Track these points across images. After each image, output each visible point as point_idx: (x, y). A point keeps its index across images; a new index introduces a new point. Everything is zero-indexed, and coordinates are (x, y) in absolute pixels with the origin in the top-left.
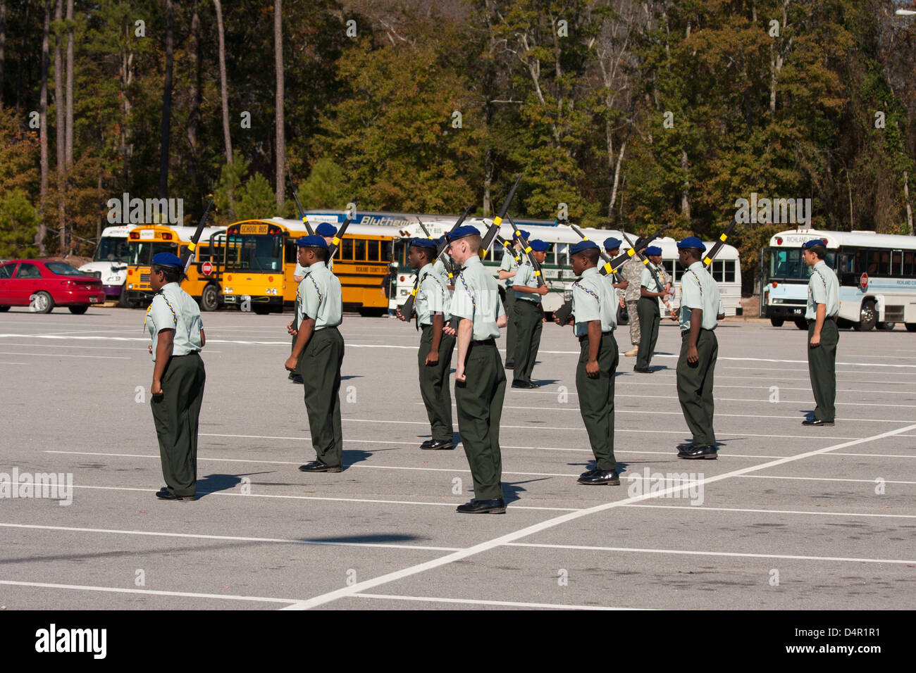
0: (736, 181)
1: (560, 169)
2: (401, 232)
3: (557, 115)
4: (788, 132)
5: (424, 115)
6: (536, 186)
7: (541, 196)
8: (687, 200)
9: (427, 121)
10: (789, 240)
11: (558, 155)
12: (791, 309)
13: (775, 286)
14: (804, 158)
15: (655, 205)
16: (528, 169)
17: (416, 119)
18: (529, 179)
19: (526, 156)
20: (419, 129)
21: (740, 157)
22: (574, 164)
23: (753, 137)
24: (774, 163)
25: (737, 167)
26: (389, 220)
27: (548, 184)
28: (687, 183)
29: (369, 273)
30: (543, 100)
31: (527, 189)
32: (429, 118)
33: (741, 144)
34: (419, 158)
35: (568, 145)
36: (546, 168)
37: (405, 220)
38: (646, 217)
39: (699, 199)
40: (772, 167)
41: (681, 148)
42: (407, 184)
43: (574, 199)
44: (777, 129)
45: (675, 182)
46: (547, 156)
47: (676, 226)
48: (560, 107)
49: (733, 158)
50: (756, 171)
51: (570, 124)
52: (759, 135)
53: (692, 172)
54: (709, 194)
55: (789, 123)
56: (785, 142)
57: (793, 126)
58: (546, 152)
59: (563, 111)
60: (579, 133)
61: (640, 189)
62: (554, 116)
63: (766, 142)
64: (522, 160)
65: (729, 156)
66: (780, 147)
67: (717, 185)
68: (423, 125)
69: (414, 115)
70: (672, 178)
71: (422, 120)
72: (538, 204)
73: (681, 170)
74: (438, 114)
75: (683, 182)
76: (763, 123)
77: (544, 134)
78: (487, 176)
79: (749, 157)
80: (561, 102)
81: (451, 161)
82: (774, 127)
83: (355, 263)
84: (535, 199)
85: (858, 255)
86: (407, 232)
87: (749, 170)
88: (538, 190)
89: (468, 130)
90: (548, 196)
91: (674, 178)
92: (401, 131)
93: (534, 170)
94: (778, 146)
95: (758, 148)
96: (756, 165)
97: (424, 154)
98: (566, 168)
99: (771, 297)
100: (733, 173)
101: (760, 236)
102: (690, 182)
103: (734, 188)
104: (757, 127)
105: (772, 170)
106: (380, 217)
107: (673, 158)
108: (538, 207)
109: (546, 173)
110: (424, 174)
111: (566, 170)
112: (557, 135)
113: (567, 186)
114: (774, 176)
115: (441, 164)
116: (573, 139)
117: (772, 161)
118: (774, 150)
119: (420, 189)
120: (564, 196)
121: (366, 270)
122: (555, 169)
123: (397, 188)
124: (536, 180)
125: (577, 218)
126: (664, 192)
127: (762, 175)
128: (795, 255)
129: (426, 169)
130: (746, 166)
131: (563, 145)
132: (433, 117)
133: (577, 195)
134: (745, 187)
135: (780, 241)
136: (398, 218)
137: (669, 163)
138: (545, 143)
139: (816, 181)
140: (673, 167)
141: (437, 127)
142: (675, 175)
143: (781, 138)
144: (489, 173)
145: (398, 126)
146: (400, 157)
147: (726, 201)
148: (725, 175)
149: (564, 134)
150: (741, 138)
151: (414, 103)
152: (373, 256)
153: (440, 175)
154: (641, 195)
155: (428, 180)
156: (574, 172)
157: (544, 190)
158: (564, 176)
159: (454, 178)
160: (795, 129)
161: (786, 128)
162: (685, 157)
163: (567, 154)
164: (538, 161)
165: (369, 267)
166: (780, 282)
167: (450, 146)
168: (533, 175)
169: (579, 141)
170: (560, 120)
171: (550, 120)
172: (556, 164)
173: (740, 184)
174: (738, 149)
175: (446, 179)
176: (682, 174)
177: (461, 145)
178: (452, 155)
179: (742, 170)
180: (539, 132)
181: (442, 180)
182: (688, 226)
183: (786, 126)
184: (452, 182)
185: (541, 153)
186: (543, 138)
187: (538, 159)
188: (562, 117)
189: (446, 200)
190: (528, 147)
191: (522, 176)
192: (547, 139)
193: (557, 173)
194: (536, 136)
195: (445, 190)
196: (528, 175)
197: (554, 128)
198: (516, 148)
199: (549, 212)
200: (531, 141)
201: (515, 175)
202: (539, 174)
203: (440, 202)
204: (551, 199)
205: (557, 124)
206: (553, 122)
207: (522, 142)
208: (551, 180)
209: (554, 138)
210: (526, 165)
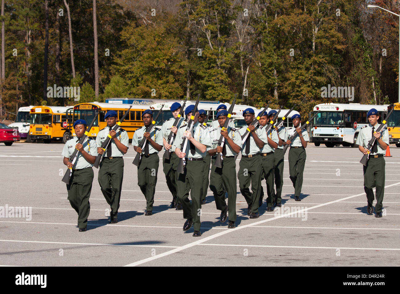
0: (298, 82)
1: (220, 78)
2: (151, 107)
3: (219, 55)
4: (321, 60)
5: (160, 55)
6: (210, 86)
7: (212, 90)
8: (277, 91)
9: (161, 58)
10: (322, 108)
11: (219, 72)
12: (323, 138)
13: (316, 128)
14: (328, 72)
15: (262, 94)
16: (206, 78)
17: (156, 57)
19: (205, 73)
20: (157, 62)
21: (300, 71)
22: (226, 76)
23: (305, 62)
25: (298, 76)
26: (145, 102)
27: (215, 85)
28: (276, 84)
29: (137, 126)
30: (212, 48)
31: (206, 87)
32: (162, 57)
33: (300, 66)
34: (158, 74)
35: (223, 68)
36: (214, 78)
37: (152, 102)
38: (259, 99)
39: (281, 91)
40: (314, 76)
41: (273, 68)
42: (153, 86)
43: (227, 92)
44: (316, 59)
45: (271, 83)
46: (214, 73)
47: (272, 103)
48: (220, 51)
49: (296, 72)
50: (307, 78)
51: (225, 58)
52: (308, 62)
53: (279, 79)
54: (286, 88)
55: (321, 56)
56: (320, 65)
58: (214, 71)
59: (221, 53)
60: (228, 63)
61: (255, 86)
62: (217, 55)
63: (311, 65)
64: (203, 75)
65: (295, 71)
66: (318, 67)
67: (290, 84)
68: (159, 60)
69: (155, 55)
70: (270, 81)
71: (159, 58)
73: (273, 78)
74: (166, 55)
75: (274, 83)
76: (310, 56)
77: (213, 63)
78: (188, 82)
79: (303, 72)
80: (220, 49)
81: (172, 76)
82: (314, 58)
83: (131, 122)
84: (209, 92)
85: (352, 114)
86: (153, 107)
87: (304, 77)
88: (210, 88)
89: (179, 62)
90: (215, 90)
91: (271, 81)
92: (150, 63)
94: (316, 66)
95: (307, 67)
96: (307, 75)
97: (160, 73)
98: (223, 78)
99: (314, 133)
100: (297, 78)
101: (309, 106)
102: (278, 83)
103: (297, 85)
104: (307, 58)
105: (314, 77)
106: (141, 101)
107: (270, 73)
108: (211, 95)
109: (214, 80)
110: (160, 82)
111: (223, 79)
112: (218, 63)
113: (223, 86)
114: (315, 80)
115: (168, 77)
116: (226, 65)
117: (314, 73)
118: (315, 68)
119: (158, 88)
120: (222, 90)
121: (135, 124)
122: (218, 78)
123: (148, 88)
124: (210, 83)
125: (228, 100)
126: (266, 88)
127: (310, 80)
128: (324, 115)
129: (161, 79)
130: (302, 75)
131: (221, 67)
132: (164, 56)
133: (228, 90)
134: (302, 85)
135: (318, 108)
136: (149, 101)
137: (269, 75)
138: (213, 67)
140: (270, 77)
141: (165, 61)
142: (271, 80)
143: (318, 63)
144: (189, 80)
145: (148, 61)
146: (149, 74)
148: (293, 80)
149: (222, 63)
150: (300, 63)
151: (155, 50)
152: (138, 118)
153: (167, 82)
154: (256, 89)
155: (162, 84)
156: (226, 79)
157: (213, 88)
158: (222, 81)
159: (173, 83)
160: (324, 59)
162: (275, 72)
163: (223, 72)
164: (210, 75)
165: (137, 123)
166: (318, 126)
167: (172, 69)
168: (208, 81)
169: (229, 66)
170: (220, 57)
171: (215, 57)
172: (219, 76)
173: (300, 84)
174: (298, 68)
175: (170, 83)
176: (274, 80)
177: (176, 69)
178: (173, 73)
179: (300, 77)
180: (211, 62)
181: (168, 84)
182: (277, 103)
183: (320, 58)
184: (173, 85)
185: (212, 71)
186: (212, 65)
187: (210, 74)
188: (221, 55)
189: (170, 93)
190: (206, 69)
191: (204, 82)
192: (214, 65)
193: (219, 80)
194: (209, 64)
195: (170, 88)
196: (206, 81)
197: (217, 60)
198: (200, 69)
199: (216, 98)
200: (207, 66)
201: (201, 81)
202: (211, 81)
203: (167, 94)
204: (217, 92)
205: (218, 59)
206: (217, 57)
207: (203, 67)
208: (216, 83)
209: (217, 65)
210: (205, 77)
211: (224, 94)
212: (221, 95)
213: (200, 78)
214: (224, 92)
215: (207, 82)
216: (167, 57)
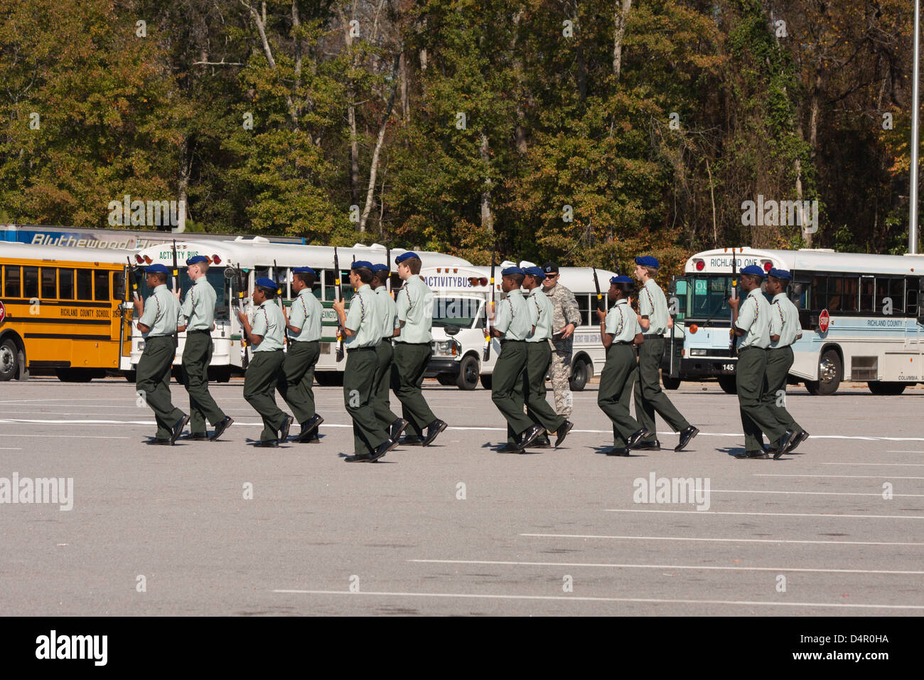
0: (564, 179)
1: (299, 162)
3: (294, 84)
4: (640, 105)
5: (104, 84)
6: (265, 187)
7: (272, 202)
8: (489, 206)
9: (109, 94)
11: (296, 142)
12: (719, 365)
13: (693, 331)
14: (664, 142)
15: (435, 212)
16: (252, 162)
17: (92, 91)
18: (254, 177)
19: (247, 144)
20: (97, 105)
21: (571, 142)
22: (319, 155)
23: (589, 113)
24: (621, 150)
25: (568, 157)
26: (71, 239)
27: (283, 184)
28: (488, 181)
29: (79, 317)
30: (273, 60)
31: (252, 191)
32: (110, 89)
33: (571, 123)
34: (96, 146)
35: (310, 127)
36: (279, 160)
37: (93, 238)
38: (426, 231)
39: (510, 205)
40: (617, 156)
41: (480, 129)
42: (80, 187)
43: (321, 206)
44: (627, 102)
45: (472, 180)
46: (280, 143)
47: (474, 245)
48: (298, 70)
49: (561, 144)
50: (595, 163)
51: (314, 95)
52: (598, 110)
53: (497, 165)
54: (525, 197)
55: (642, 91)
56: (638, 119)
57: (648, 96)
58: (278, 138)
59: (303, 76)
60: (327, 109)
61: (414, 190)
62: (289, 84)
63: (608, 120)
64: (242, 149)
65: (554, 141)
66: (630, 126)
67: (535, 185)
68: (103, 100)
69: (90, 84)
70: (466, 173)
71: (101, 91)
72: (269, 215)
73: (480, 162)
74: (124, 83)
75: (482, 180)
76: (606, 92)
77: (275, 112)
78: (183, 174)
79: (584, 142)
80: (299, 63)
81: (143, 152)
82: (620, 98)
83: (60, 304)
84: (264, 205)
85: (815, 283)
87: (584, 161)
88: (266, 194)
89: (167, 105)
90: (282, 202)
91: (471, 174)
92: (72, 107)
93: (261, 163)
94: (626, 125)
95: (596, 129)
96: (594, 154)
97: (104, 142)
98: (309, 160)
99: (687, 346)
100: (562, 165)
101: (600, 257)
102: (492, 180)
103: (561, 187)
104: (595, 98)
105: (618, 161)
106: (57, 235)
107: (470, 145)
108: (267, 219)
109: (279, 168)
110: (103, 171)
111: (308, 163)
112: (293, 112)
113: (309, 187)
114: (621, 169)
115: (128, 157)
116: (317, 118)
117: (618, 146)
118: (621, 131)
119: (98, 193)
120: (306, 202)
121: (74, 313)
122: (293, 162)
123: (65, 192)
124: (264, 178)
125: (325, 234)
126: (455, 195)
127: (604, 168)
128: (718, 285)
129: (105, 164)
130: (581, 155)
131: (301, 125)
132: (119, 87)
133: (324, 200)
134: (578, 186)
135: (700, 264)
136: (84, 237)
137: (464, 152)
138: (276, 124)
139: (682, 176)
140: (468, 158)
141: (123, 102)
142: (471, 169)
143: (631, 114)
144: (186, 168)
145: (67, 101)
146: (68, 147)
147: (551, 207)
148: (550, 169)
149: (304, 112)
150: (572, 115)
151: (91, 67)
152: (85, 293)
153: (128, 173)
154: (416, 199)
155: (110, 179)
156: (319, 166)
157: (276, 194)
158: (304, 171)
159: (146, 176)
160: (651, 100)
161: (639, 98)
162: (485, 141)
163: (308, 140)
164: (265, 151)
165: (79, 309)
166: (701, 324)
167: (142, 130)
168: (259, 172)
169: (327, 121)
170: (299, 90)
171: (285, 90)
172: (294, 154)
173: (570, 181)
174: (568, 131)
175: (138, 178)
176: (482, 169)
177: (157, 128)
178: (144, 142)
179: (574, 160)
180: (268, 108)
181: (132, 179)
182: (491, 244)
183: (638, 96)
184: (145, 184)
185: (271, 139)
186: (274, 117)
187: (266, 149)
188: (302, 86)
191: (243, 173)
192: (279, 118)
193: (294, 167)
194: (265, 115)
196: (252, 172)
197: (290, 102)
198: (231, 132)
199: (285, 226)
201: (231, 172)
202: (268, 169)
204: (287, 207)
205: (293, 96)
206: (289, 92)
208: (286, 178)
209: (288, 117)
210: (249, 156)
211: (310, 213)
212: (301, 216)
213: (227, 159)
214: (311, 208)
216: (130, 90)
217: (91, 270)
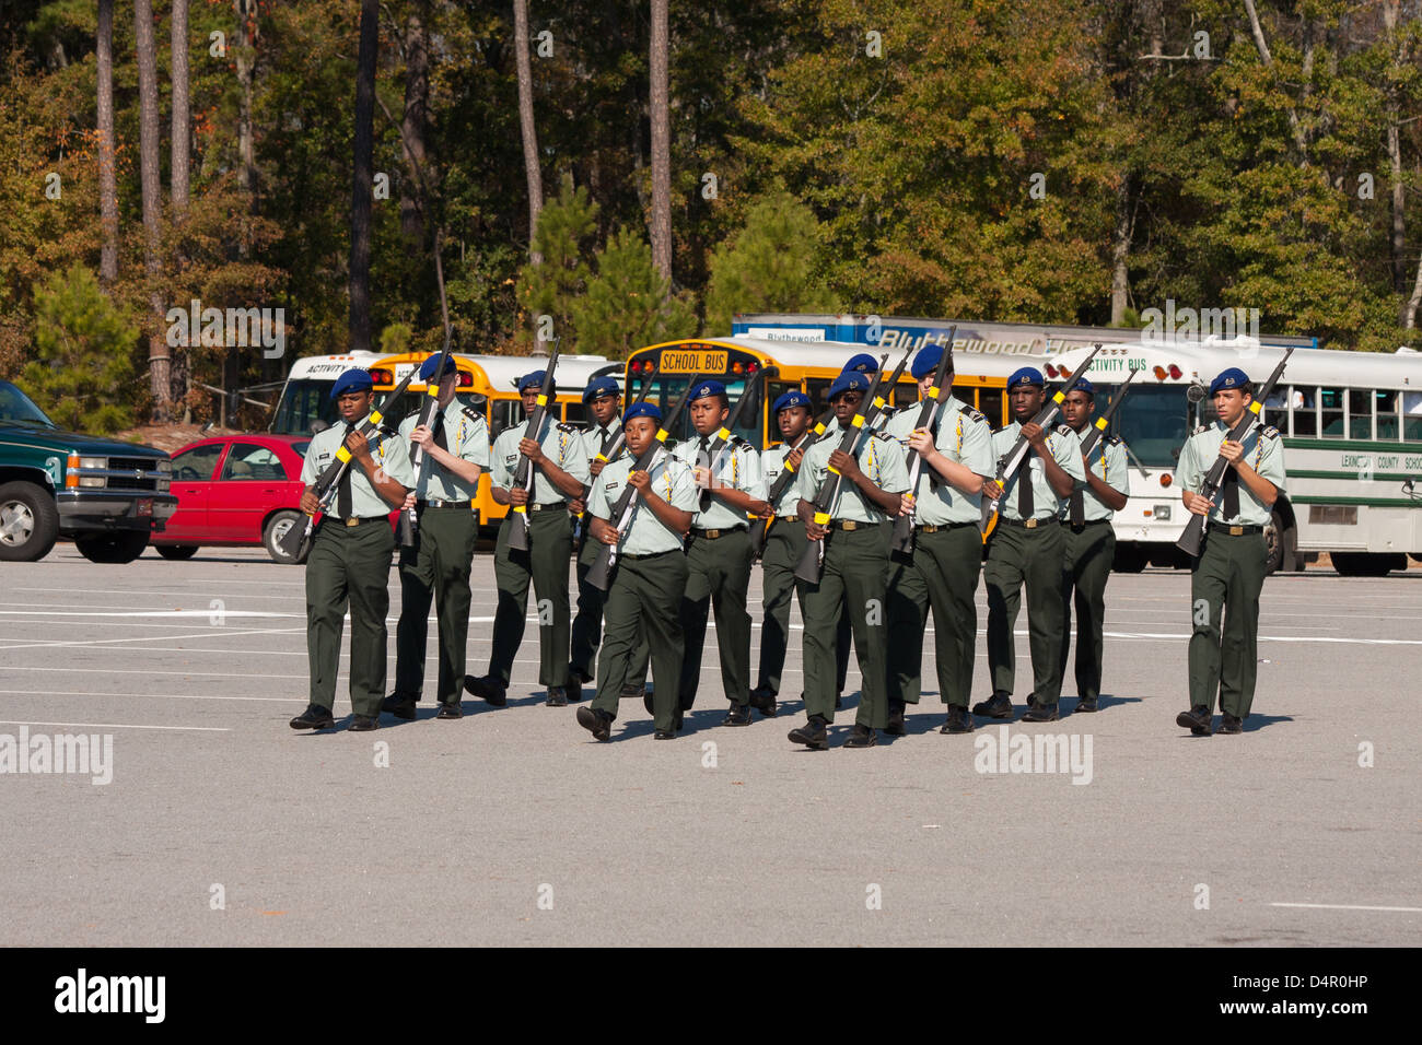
1: (1309, 215)
2: (1049, 369)
3: (1301, 90)
5: (995, 90)
6: (1253, 256)
7: (1265, 280)
9: (1003, 106)
11: (1304, 184)
16: (1232, 215)
17: (976, 102)
18: (1235, 240)
19: (1225, 186)
20: (984, 124)
22: (1341, 204)
27: (1282, 252)
30: (1267, 52)
31: (1232, 263)
32: (1005, 99)
34: (982, 192)
35: (1325, 160)
36: (1275, 213)
42: (955, 254)
43: (1343, 287)
46: (1277, 185)
48: (1308, 68)
51: (1333, 109)
58: (1274, 177)
59: (1316, 77)
60: (1354, 131)
62: (1293, 92)
64: (1216, 195)
68: (994, 116)
69: (973, 91)
71: (990, 102)
74: (1027, 89)
77: (1270, 134)
78: (1122, 234)
80: (1310, 57)
84: (1252, 285)
86: (1062, 369)
88: (1255, 267)
89: (1096, 125)
90: (1280, 279)
92: (944, 128)
97: (994, 184)
106: (919, 332)
109: (1275, 226)
110: (992, 230)
111: (1323, 218)
112: (1299, 136)
113: (1324, 256)
115: (1033, 207)
116: (1339, 144)
119: (985, 266)
120: (1320, 279)
122: (1298, 215)
123: (932, 264)
124: (1252, 241)
125: (1349, 331)
129: (997, 219)
131: (1311, 156)
133: (1348, 276)
138: (1271, 155)
141: (1026, 120)
144: (1126, 225)
145: (936, 118)
146: (937, 192)
149: (1317, 135)
151: (974, 63)
153: (1033, 232)
155: (1004, 243)
156: (1341, 222)
157: (1271, 266)
158: (1316, 231)
159: (1061, 238)
163: (1323, 180)
164: (1254, 198)
168: (1244, 232)
169: (1353, 150)
170: (1309, 100)
171: (1286, 100)
172: (1301, 202)
175: (1046, 241)
177: (1079, 162)
180: (1258, 129)
181: (1038, 243)
184: (1060, 250)
185: (1263, 178)
186: (1267, 142)
187: (1255, 194)
188: (1313, 93)
189: (1045, 291)
190: (1229, 163)
191: (1218, 233)
192: (1277, 144)
193: (1301, 224)
194: (1253, 140)
195: (1043, 267)
196: (1232, 231)
197: (1293, 119)
198: (1198, 167)
199: (1285, 318)
200: (1237, 152)
201: (1199, 231)
202: (1258, 227)
203: (1033, 296)
204: (1289, 288)
205: (1300, 109)
206: (1293, 103)
207: (1215, 152)
208: (1287, 241)
209: (1291, 142)
210: (1227, 206)
211: (1325, 298)
212: (1310, 303)
213: (1193, 211)
214: (1327, 291)
215: (1238, 238)
216: (1038, 101)
217: (974, 388)
